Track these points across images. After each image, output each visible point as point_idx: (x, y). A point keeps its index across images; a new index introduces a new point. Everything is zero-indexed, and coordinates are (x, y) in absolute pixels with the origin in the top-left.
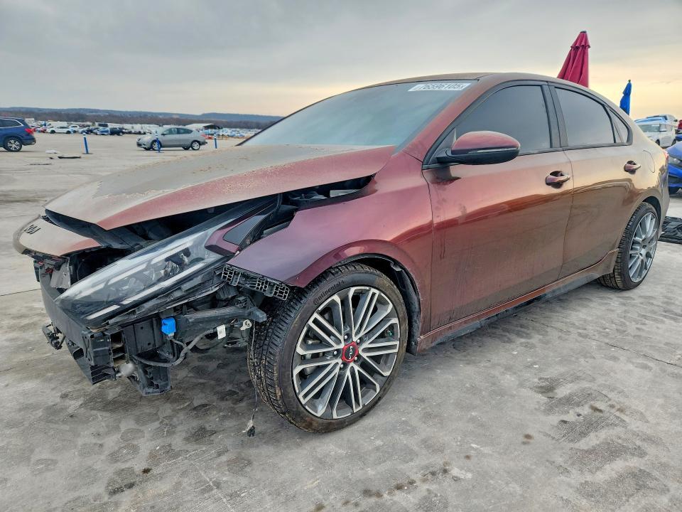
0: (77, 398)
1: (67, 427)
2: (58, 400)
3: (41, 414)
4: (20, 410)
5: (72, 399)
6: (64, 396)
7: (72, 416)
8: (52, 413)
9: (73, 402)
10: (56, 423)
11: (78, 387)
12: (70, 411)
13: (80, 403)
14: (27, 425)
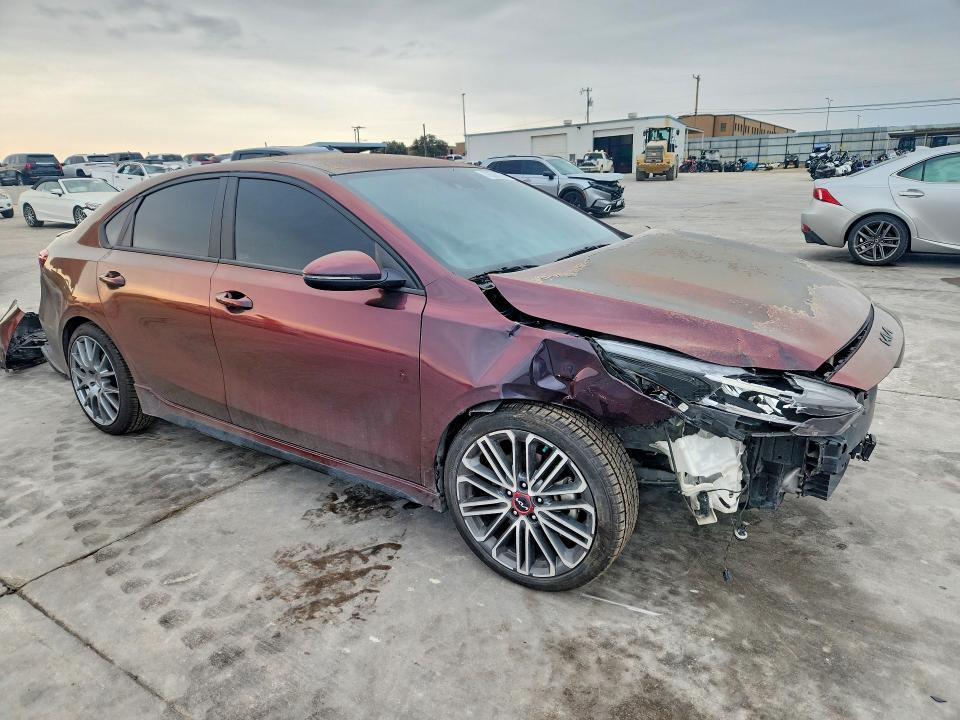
0: (833, 537)
1: (862, 517)
2: (851, 546)
3: (877, 543)
4: (895, 559)
5: (838, 539)
6: (842, 546)
7: (851, 524)
8: (864, 539)
9: (839, 535)
10: (868, 526)
11: (820, 548)
12: (848, 529)
13: (833, 531)
14: (894, 540)
